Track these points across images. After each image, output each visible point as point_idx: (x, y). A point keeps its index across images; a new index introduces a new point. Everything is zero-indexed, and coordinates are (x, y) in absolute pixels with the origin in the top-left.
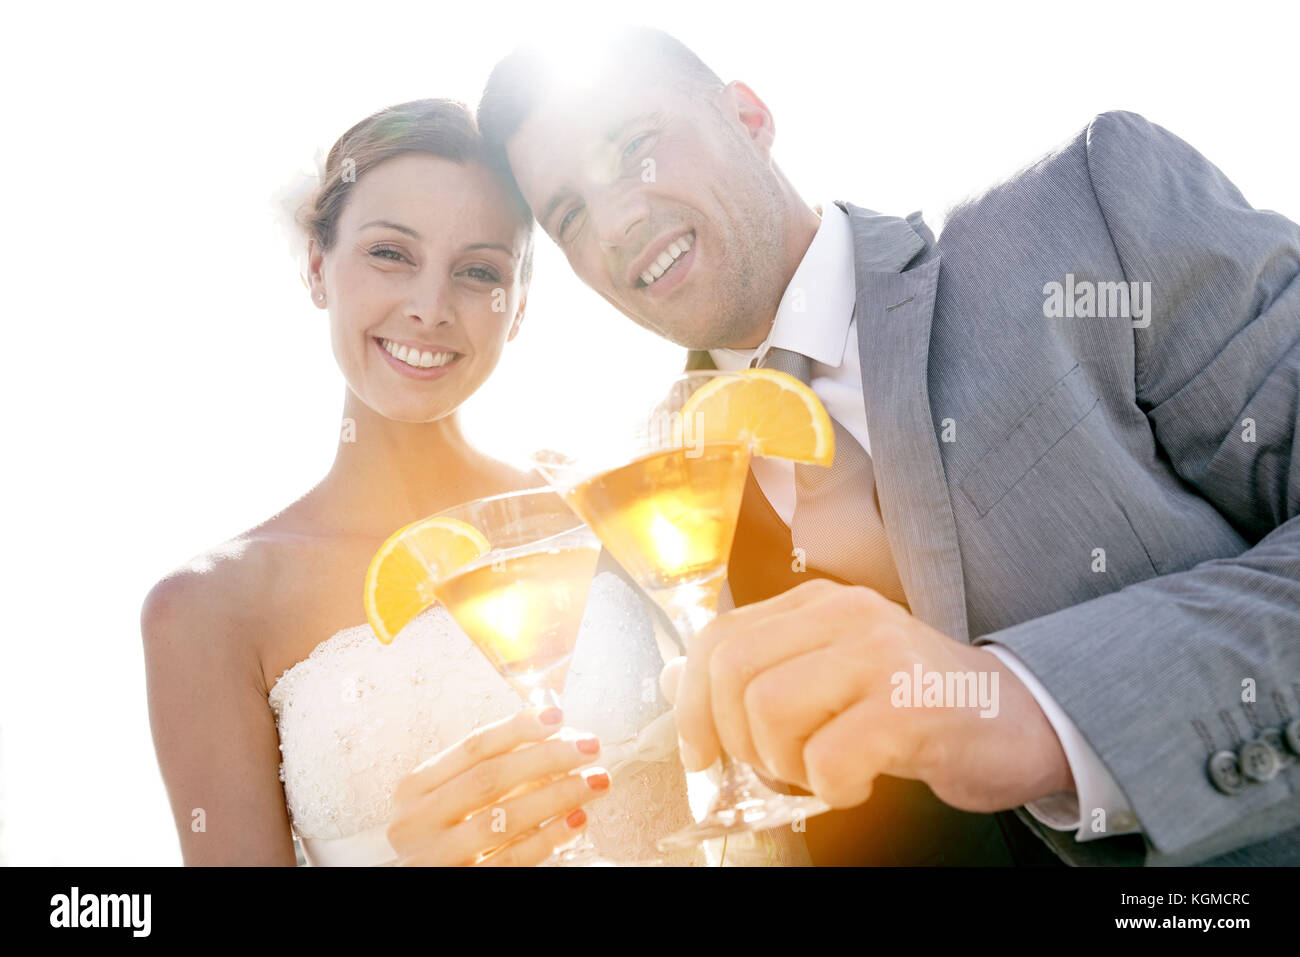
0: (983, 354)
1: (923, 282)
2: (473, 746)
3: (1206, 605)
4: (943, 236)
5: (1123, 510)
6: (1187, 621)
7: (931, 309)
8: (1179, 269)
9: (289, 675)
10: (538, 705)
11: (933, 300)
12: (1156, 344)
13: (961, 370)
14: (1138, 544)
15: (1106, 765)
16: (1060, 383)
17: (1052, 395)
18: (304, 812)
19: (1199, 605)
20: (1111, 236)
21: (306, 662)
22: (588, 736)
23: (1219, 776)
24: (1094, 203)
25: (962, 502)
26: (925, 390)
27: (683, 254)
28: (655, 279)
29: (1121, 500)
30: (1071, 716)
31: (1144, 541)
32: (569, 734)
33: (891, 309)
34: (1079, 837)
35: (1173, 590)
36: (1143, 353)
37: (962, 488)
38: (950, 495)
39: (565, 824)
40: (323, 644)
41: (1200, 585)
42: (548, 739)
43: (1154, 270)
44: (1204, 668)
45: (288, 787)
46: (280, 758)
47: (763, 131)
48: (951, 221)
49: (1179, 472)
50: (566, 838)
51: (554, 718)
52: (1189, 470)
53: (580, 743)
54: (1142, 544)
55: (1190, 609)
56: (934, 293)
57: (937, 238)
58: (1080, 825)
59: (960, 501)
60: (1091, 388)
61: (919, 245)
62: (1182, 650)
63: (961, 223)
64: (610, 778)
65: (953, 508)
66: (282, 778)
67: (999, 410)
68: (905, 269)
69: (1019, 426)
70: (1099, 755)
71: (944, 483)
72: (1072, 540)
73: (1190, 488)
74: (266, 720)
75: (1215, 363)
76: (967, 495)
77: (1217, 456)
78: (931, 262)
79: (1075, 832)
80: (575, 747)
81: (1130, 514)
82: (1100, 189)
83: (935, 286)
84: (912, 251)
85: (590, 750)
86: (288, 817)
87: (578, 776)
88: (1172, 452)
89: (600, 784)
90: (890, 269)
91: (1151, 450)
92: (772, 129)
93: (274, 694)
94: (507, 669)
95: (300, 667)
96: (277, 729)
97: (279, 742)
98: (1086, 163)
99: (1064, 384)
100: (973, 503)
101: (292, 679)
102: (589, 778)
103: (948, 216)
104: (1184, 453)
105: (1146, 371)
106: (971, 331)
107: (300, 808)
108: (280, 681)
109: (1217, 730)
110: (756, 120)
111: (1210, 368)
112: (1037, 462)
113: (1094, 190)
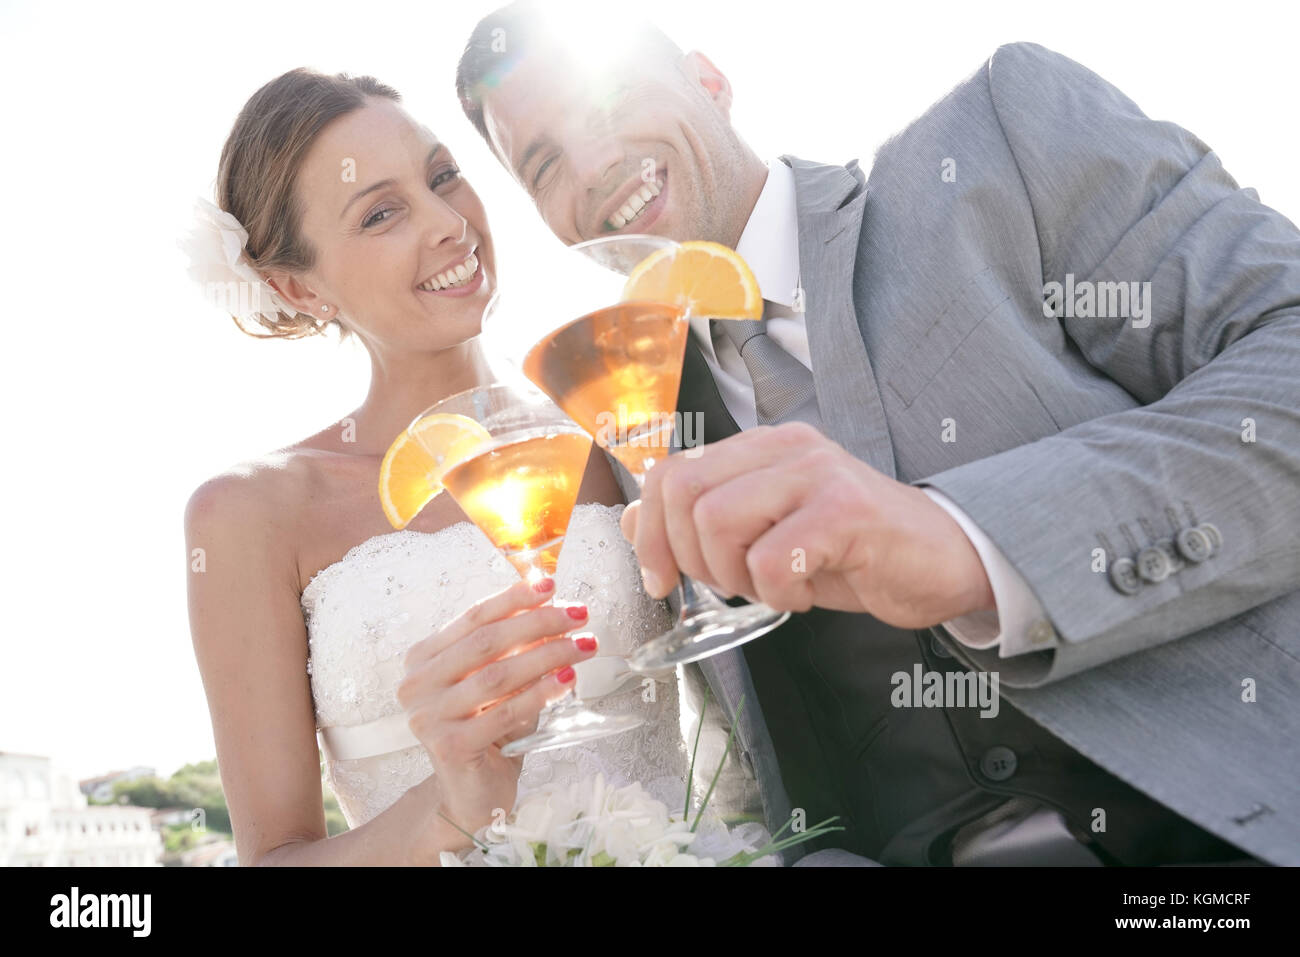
0: (905, 267)
1: (853, 215)
2: (475, 615)
3: (1108, 442)
4: (873, 174)
5: (1032, 387)
6: (1090, 455)
7: (857, 234)
8: (1073, 176)
9: (323, 575)
10: (535, 577)
11: (859, 226)
12: (1059, 247)
13: (888, 285)
14: (1049, 418)
15: (1020, 573)
16: (971, 281)
17: (963, 292)
18: (329, 698)
19: (1102, 442)
20: (1012, 152)
21: (340, 564)
22: (578, 604)
23: (1119, 580)
24: (997, 123)
25: (890, 397)
26: (851, 302)
27: (654, 198)
28: (627, 222)
29: (1030, 379)
30: (988, 534)
31: (1054, 414)
32: (560, 602)
33: (828, 242)
34: (1002, 654)
35: (1080, 435)
36: (1047, 256)
37: (890, 384)
38: (880, 392)
39: (556, 680)
40: (355, 549)
41: (1102, 427)
42: (543, 605)
43: (1051, 179)
44: (1105, 490)
45: (314, 679)
46: (308, 654)
47: (723, 94)
48: (879, 159)
49: (1089, 360)
50: (557, 691)
51: (548, 587)
52: (1097, 356)
53: (570, 610)
54: (1052, 417)
55: (1093, 447)
56: (860, 220)
57: (867, 179)
58: (1001, 639)
59: (889, 396)
60: (1002, 289)
61: (853, 185)
62: (1086, 476)
63: (886, 159)
64: (597, 640)
65: (883, 403)
66: (309, 671)
67: (918, 311)
68: (841, 207)
69: (936, 323)
70: (1013, 563)
71: (874, 381)
72: (987, 418)
73: (1100, 373)
74: (298, 618)
75: (1111, 256)
76: (894, 389)
77: (1120, 339)
78: (860, 197)
79: (996, 649)
80: (565, 613)
81: (1039, 392)
82: (1000, 110)
83: (861, 214)
84: (846, 191)
85: (580, 615)
86: (312, 705)
87: (570, 639)
88: (1082, 342)
89: (588, 646)
90: (828, 210)
91: (1061, 342)
92: (730, 93)
93: (307, 593)
94: (511, 548)
95: (333, 568)
96: (307, 628)
97: (308, 638)
98: (989, 90)
99: (974, 283)
100: (900, 396)
101: (325, 579)
102: (578, 641)
103: (876, 155)
104: (1092, 341)
105: (1052, 271)
106: (895, 250)
107: (326, 694)
108: (314, 580)
109: (1117, 541)
110: (716, 85)
111: (1107, 261)
112: (954, 352)
113: (996, 113)
